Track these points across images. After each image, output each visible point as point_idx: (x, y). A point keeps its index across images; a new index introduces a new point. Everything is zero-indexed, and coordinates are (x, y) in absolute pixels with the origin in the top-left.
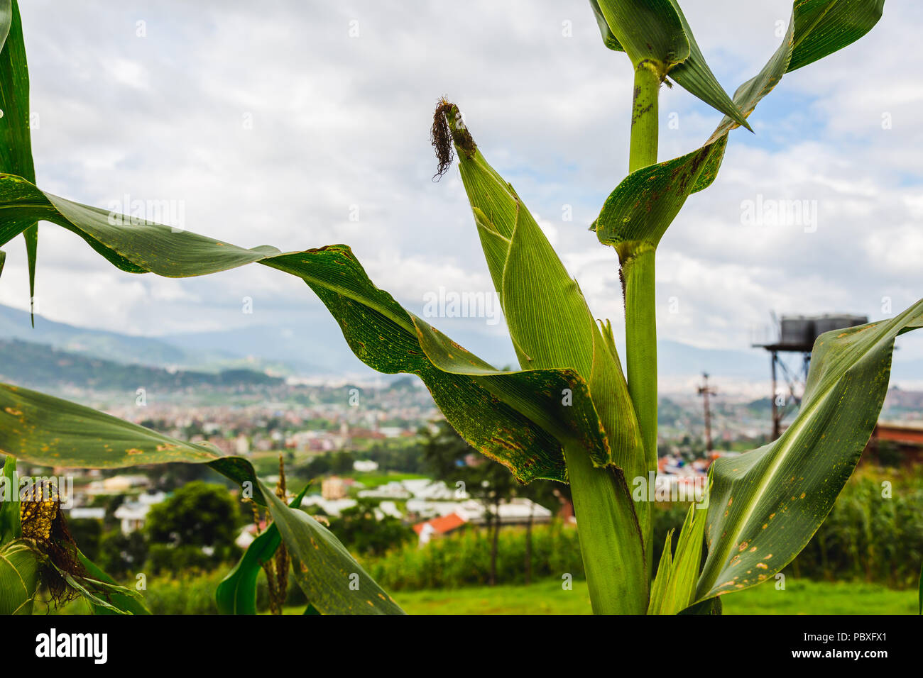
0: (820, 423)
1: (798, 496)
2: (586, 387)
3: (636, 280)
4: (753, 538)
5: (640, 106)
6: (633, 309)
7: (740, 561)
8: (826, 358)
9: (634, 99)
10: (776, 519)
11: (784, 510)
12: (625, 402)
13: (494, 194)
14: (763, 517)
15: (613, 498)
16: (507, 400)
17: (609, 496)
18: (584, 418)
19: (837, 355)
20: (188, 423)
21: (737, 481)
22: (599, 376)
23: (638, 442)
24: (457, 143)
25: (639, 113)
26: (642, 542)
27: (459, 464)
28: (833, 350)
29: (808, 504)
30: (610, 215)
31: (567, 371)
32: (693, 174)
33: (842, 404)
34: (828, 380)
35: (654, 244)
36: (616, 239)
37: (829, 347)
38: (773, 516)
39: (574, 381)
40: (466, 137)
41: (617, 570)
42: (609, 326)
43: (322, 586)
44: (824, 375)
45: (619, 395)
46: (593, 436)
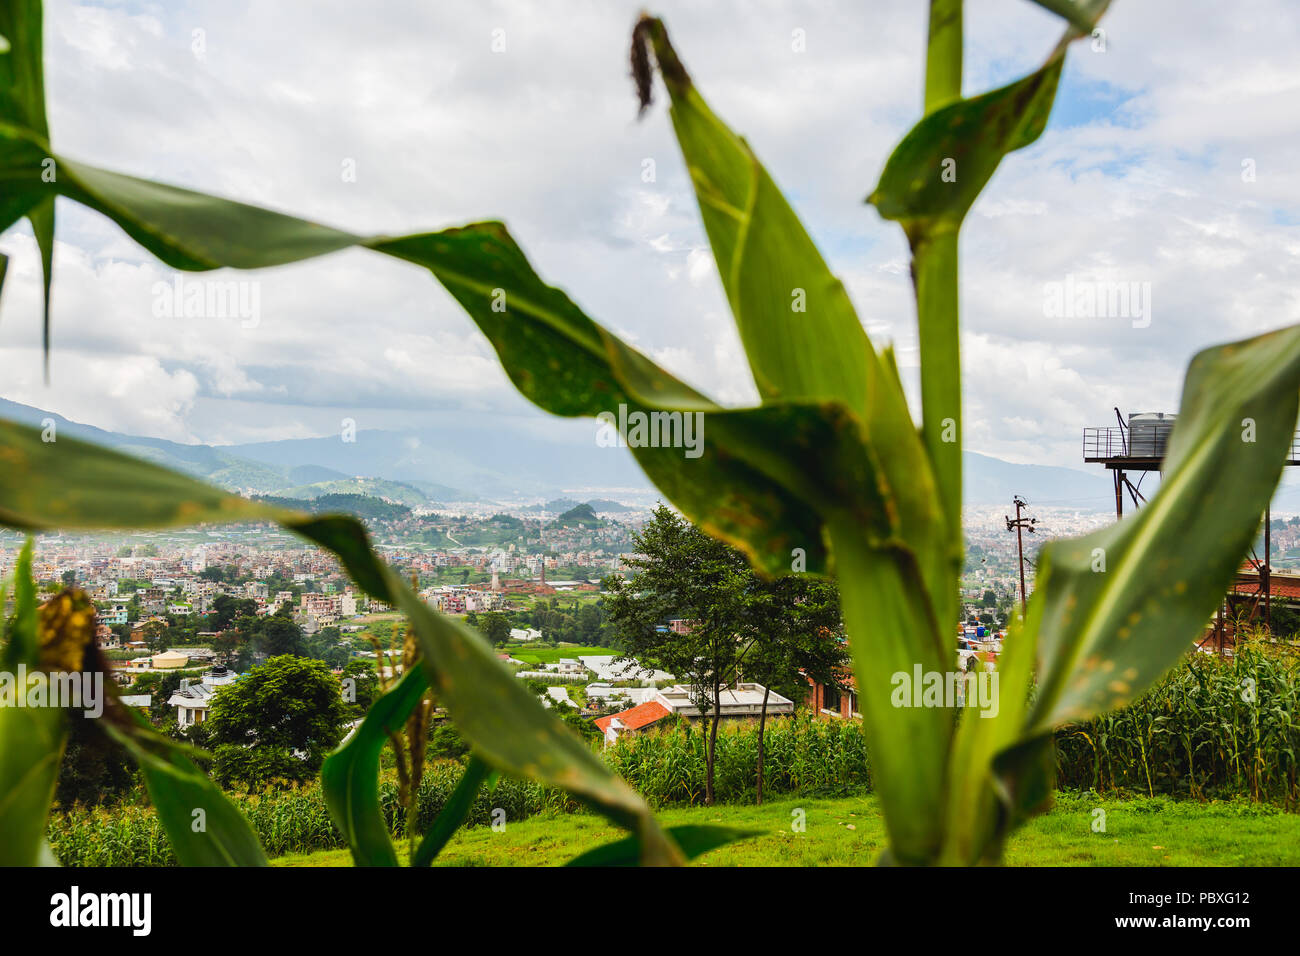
1: (1171, 587)
2: (859, 428)
3: (934, 274)
4: (1105, 652)
5: (939, 13)
8: (1207, 385)
10: (1141, 624)
11: (1154, 610)
12: (916, 452)
13: (720, 150)
14: (1120, 620)
15: (900, 594)
16: (741, 452)
17: (893, 591)
19: (1225, 381)
20: (271, 572)
23: (936, 513)
24: (663, 73)
27: (661, 629)
28: (1216, 375)
29: (1188, 600)
30: (896, 179)
31: (831, 405)
32: (1016, 119)
35: (959, 220)
36: (904, 212)
37: (1209, 370)
38: (1136, 617)
39: (841, 422)
40: (676, 64)
45: (908, 443)
46: (869, 500)
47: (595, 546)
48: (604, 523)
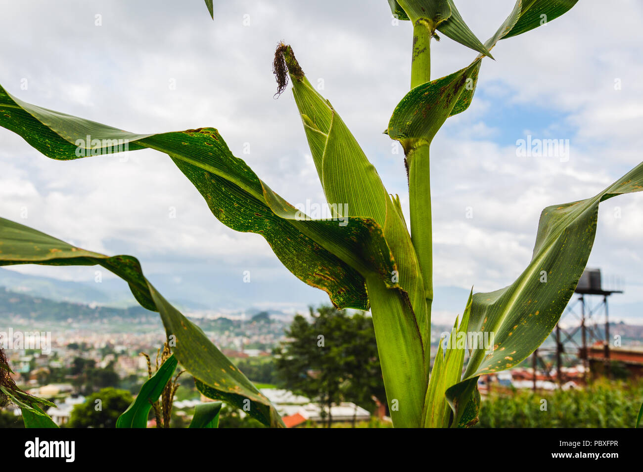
0: (548, 263)
1: (534, 313)
2: (381, 231)
3: (416, 165)
4: (502, 343)
5: (418, 49)
6: (414, 185)
7: (492, 356)
8: (550, 222)
9: (413, 44)
10: (518, 329)
11: (524, 323)
12: (409, 246)
13: (317, 105)
14: (509, 328)
15: (401, 312)
16: (325, 245)
17: (398, 311)
18: (380, 252)
19: (559, 219)
20: (103, 345)
21: (490, 306)
22: (390, 227)
23: (418, 274)
24: (291, 72)
25: (417, 54)
26: (422, 344)
28: (554, 218)
29: (541, 319)
30: (397, 121)
31: (368, 220)
32: (455, 95)
33: (564, 250)
34: (553, 236)
35: (429, 140)
36: (402, 136)
37: (552, 216)
38: (516, 327)
39: (373, 227)
40: (297, 67)
41: (404, 363)
42: (398, 199)
43: (188, 354)
44: (549, 233)
45: (405, 241)
46: (386, 265)
47: (269, 332)
48: (273, 321)
